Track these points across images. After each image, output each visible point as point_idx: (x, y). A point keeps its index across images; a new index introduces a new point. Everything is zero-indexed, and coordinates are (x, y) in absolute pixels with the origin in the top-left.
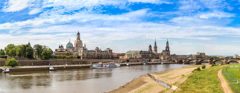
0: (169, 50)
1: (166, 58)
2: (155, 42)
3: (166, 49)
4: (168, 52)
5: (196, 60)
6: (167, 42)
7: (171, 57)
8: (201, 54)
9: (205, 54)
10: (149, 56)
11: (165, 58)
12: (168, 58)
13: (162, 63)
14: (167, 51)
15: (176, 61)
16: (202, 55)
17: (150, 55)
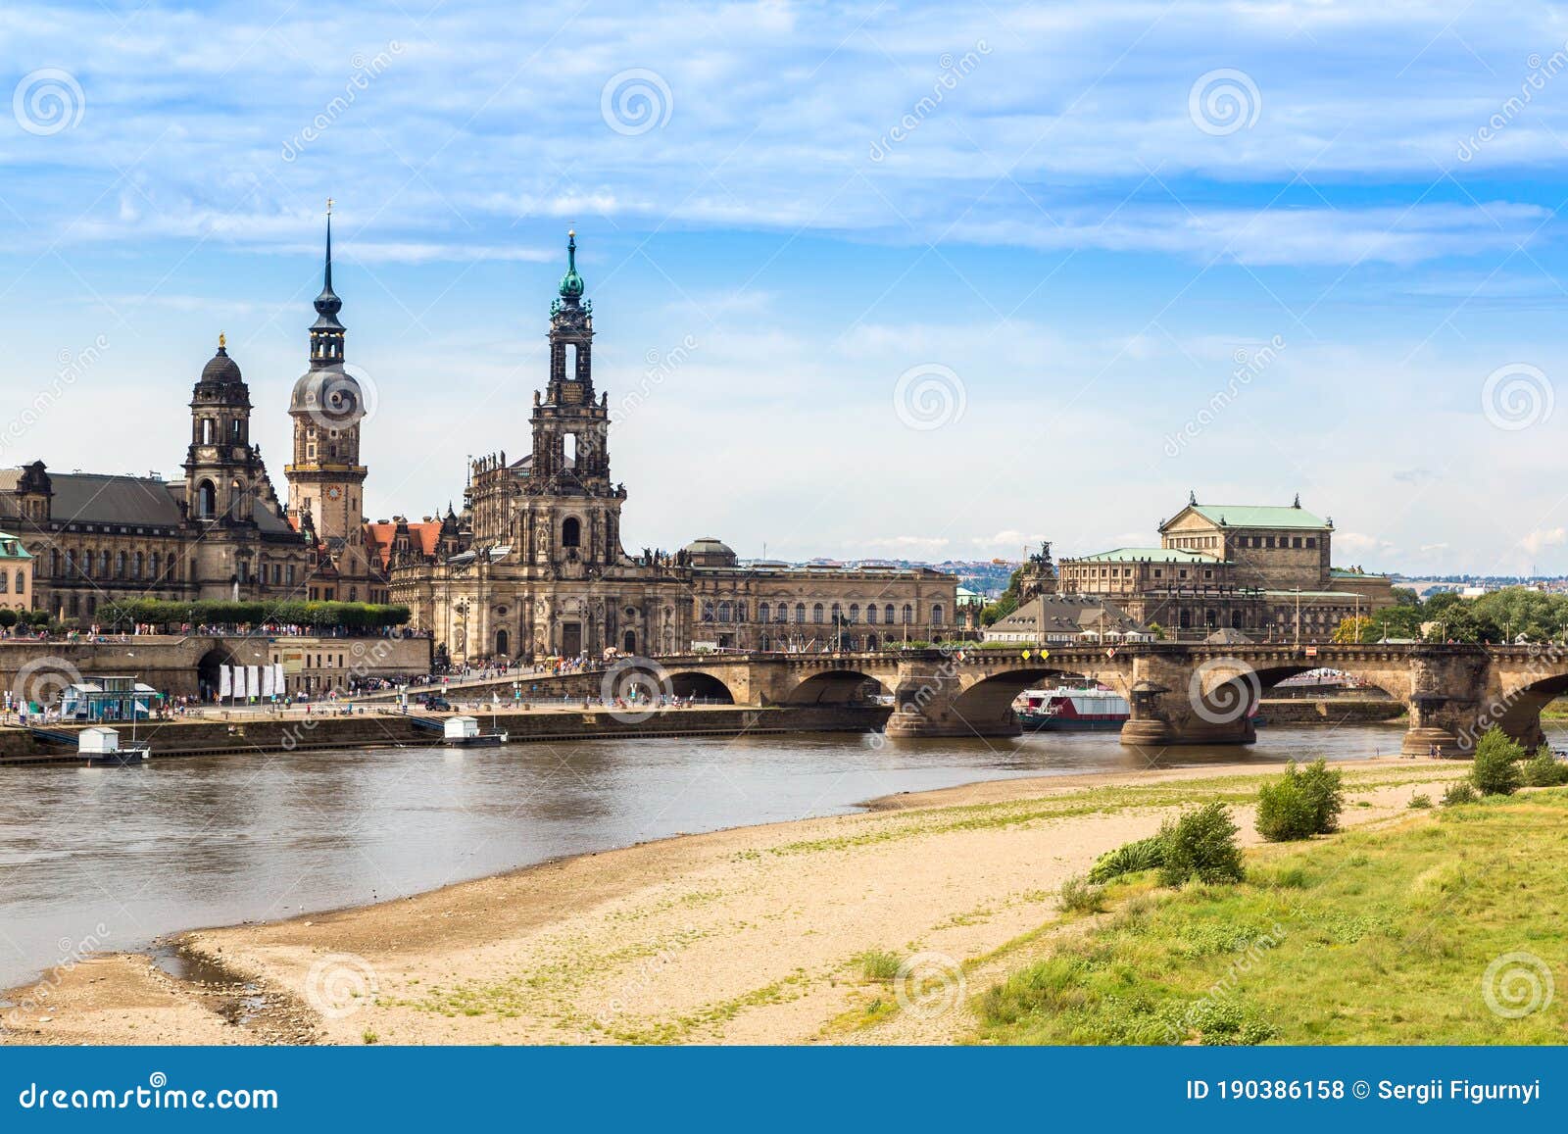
0: (596, 463)
1: (541, 618)
2: (329, 308)
3: (547, 447)
4: (575, 508)
5: (1140, 673)
6: (572, 294)
7: (646, 607)
8: (1239, 538)
9: (1319, 540)
10: (198, 586)
11: (527, 629)
12: (571, 629)
13: (454, 729)
14: (569, 485)
15: (742, 687)
16: (1277, 562)
17: (219, 557)
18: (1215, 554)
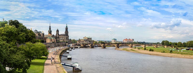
0: (68, 35)
2: (50, 27)
6: (67, 26)
9: (91, 38)
15: (82, 45)
18: (87, 39)
